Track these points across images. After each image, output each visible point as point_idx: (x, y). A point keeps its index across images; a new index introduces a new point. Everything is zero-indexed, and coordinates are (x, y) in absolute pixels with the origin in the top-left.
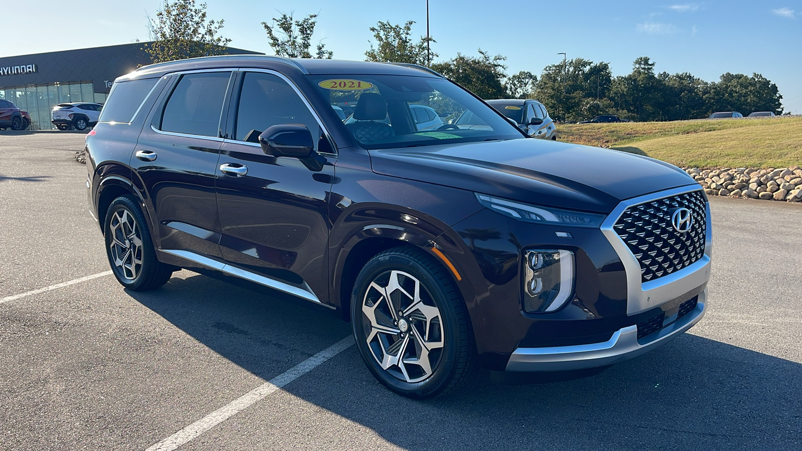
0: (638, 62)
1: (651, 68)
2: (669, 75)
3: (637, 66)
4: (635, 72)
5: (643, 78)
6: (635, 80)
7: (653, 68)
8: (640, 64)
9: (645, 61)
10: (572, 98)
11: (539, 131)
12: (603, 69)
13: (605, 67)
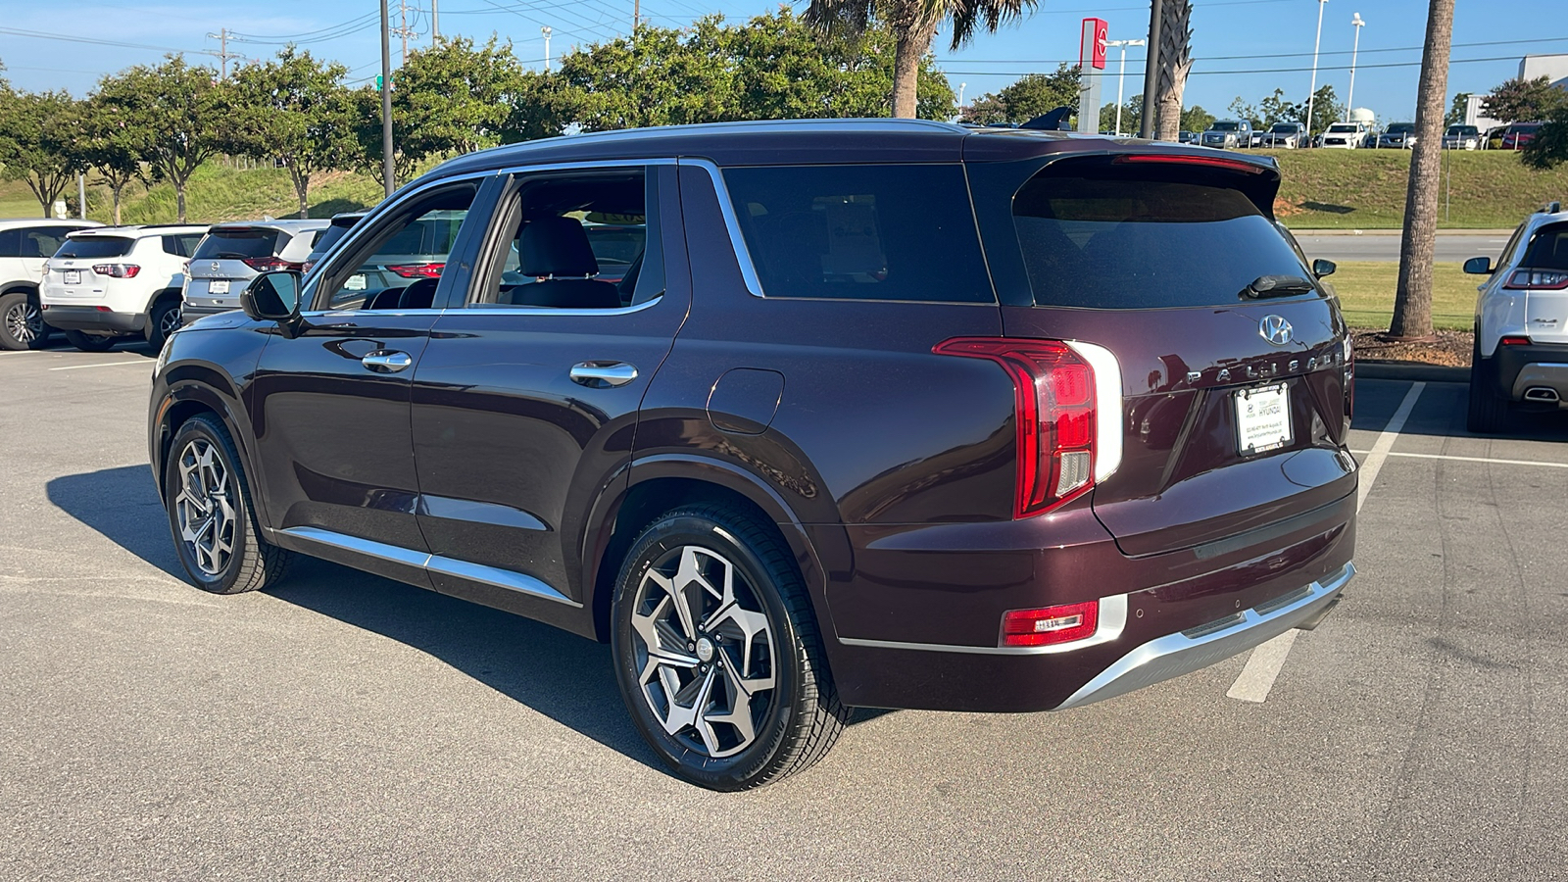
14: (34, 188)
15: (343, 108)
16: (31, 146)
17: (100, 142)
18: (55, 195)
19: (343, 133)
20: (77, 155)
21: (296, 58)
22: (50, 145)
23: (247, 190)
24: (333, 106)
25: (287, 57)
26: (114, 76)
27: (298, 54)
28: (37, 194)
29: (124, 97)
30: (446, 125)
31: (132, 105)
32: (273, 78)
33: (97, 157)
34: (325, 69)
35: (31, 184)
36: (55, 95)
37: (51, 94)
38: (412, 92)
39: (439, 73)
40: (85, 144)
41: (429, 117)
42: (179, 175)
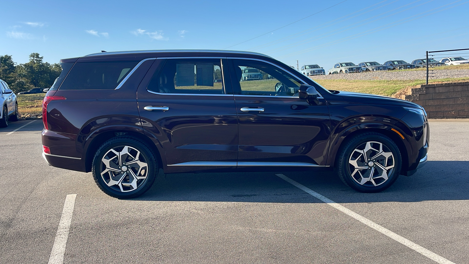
0: (33, 55)
1: (41, 60)
2: (49, 64)
3: (32, 58)
4: (31, 62)
5: (37, 65)
6: (32, 67)
7: (42, 60)
8: (34, 57)
9: (37, 56)
10: (9, 77)
11: (9, 98)
12: (8, 59)
13: (9, 58)
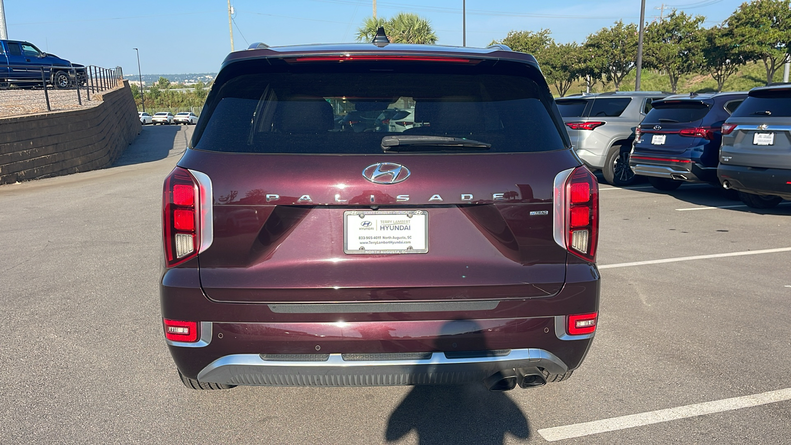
14: (557, 88)
15: (698, 40)
16: (557, 69)
17: (583, 65)
18: (566, 91)
19: (696, 53)
20: (574, 71)
21: (677, 16)
22: (565, 68)
23: (662, 85)
24: (695, 39)
25: (672, 16)
26: (594, 34)
27: (678, 14)
28: (558, 90)
29: (594, 44)
30: (753, 44)
31: (598, 47)
32: (664, 28)
33: (583, 72)
34: (693, 19)
35: (557, 86)
36: (570, 45)
37: (569, 44)
38: (736, 28)
39: (753, 16)
40: (577, 67)
41: (743, 41)
42: (617, 79)
